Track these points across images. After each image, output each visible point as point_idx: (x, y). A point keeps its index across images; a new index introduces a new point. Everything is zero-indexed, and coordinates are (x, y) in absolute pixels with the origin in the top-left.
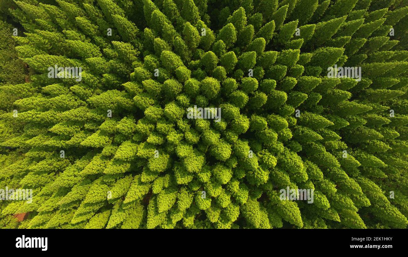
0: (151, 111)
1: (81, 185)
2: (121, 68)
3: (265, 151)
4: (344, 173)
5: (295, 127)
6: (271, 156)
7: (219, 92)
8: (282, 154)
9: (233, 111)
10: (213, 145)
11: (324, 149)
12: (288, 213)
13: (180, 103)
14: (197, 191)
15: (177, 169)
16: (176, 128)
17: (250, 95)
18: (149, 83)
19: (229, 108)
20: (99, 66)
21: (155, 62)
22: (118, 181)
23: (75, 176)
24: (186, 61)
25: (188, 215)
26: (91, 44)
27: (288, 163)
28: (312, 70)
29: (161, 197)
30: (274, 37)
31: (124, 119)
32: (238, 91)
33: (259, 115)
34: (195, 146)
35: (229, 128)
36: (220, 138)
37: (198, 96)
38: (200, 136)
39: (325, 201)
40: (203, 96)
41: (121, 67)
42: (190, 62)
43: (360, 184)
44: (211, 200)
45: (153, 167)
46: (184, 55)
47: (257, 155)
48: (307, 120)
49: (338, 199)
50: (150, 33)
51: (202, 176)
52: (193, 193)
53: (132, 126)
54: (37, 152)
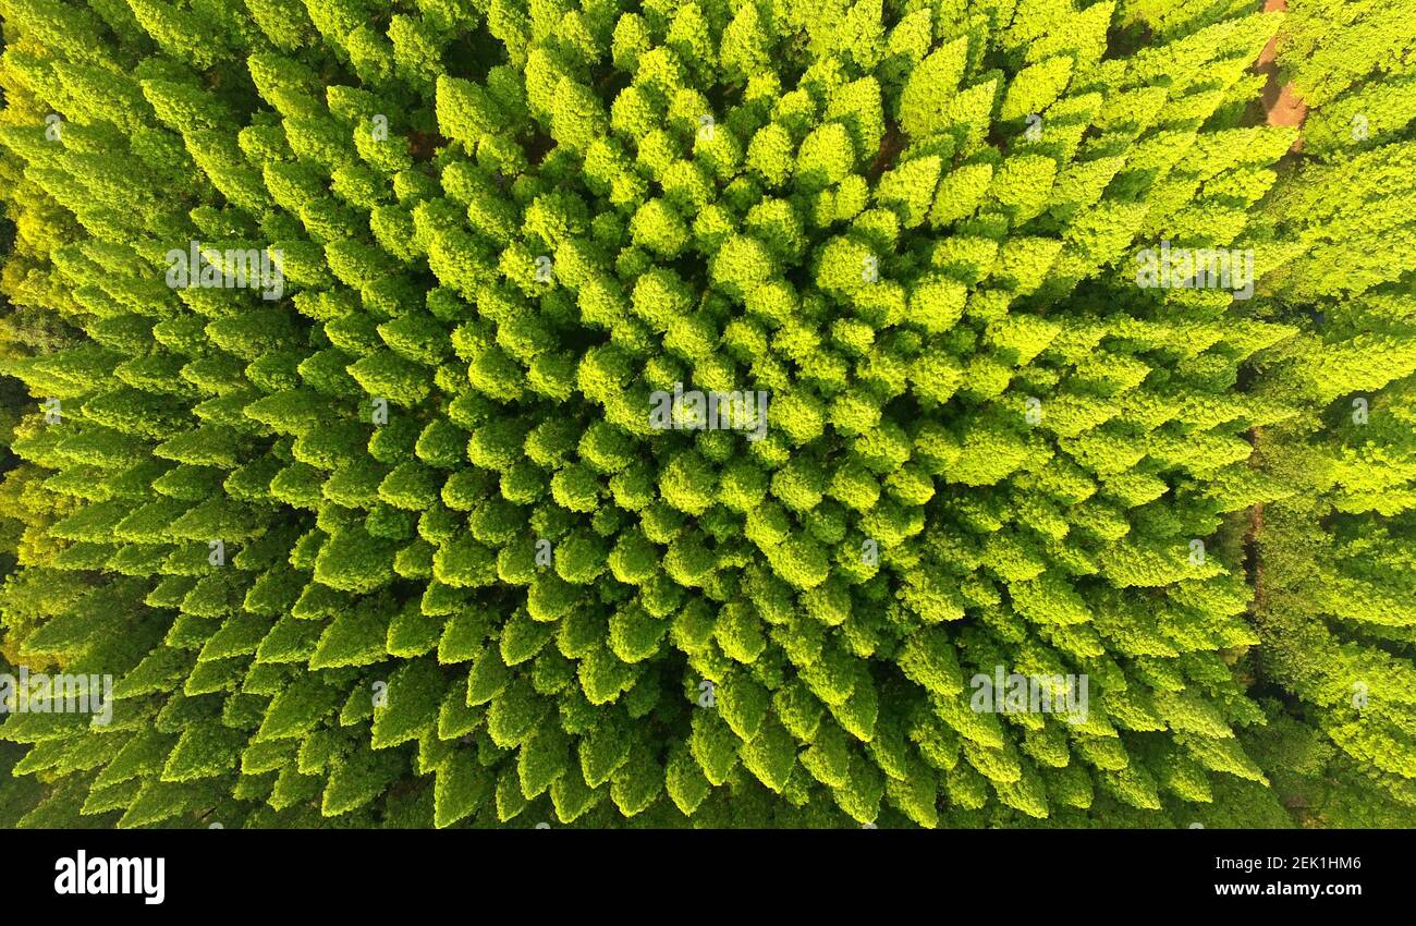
0: (858, 416)
1: (1077, 205)
2: (950, 548)
3: (533, 292)
4: (309, 225)
5: (441, 360)
6: (517, 278)
7: (663, 469)
8: (484, 282)
9: (627, 411)
10: (685, 314)
11: (368, 296)
12: (472, 112)
13: (779, 438)
14: (736, 175)
15: (793, 244)
16: (791, 367)
17: (574, 457)
18: (862, 497)
19: (638, 422)
20: (1016, 552)
21: (846, 560)
22: (971, 212)
23: (1093, 232)
24: (759, 567)
25: (765, 104)
26: (1035, 620)
27: (471, 258)
28: (394, 525)
29: (842, 164)
30: (500, 628)
31: (944, 396)
32: (609, 469)
33: (549, 401)
34: (738, 310)
35: (637, 364)
36: (663, 333)
37: (725, 457)
38: (723, 340)
39: (367, 146)
40: (710, 459)
41: (949, 550)
42: (748, 564)
43: (263, 191)
44: (695, 150)
45: (860, 254)
46: (764, 579)
47: (557, 280)
48: (408, 381)
49: (327, 150)
50: (857, 643)
51: (722, 224)
52: (748, 169)
53: (920, 374)
54: (1204, 304)
